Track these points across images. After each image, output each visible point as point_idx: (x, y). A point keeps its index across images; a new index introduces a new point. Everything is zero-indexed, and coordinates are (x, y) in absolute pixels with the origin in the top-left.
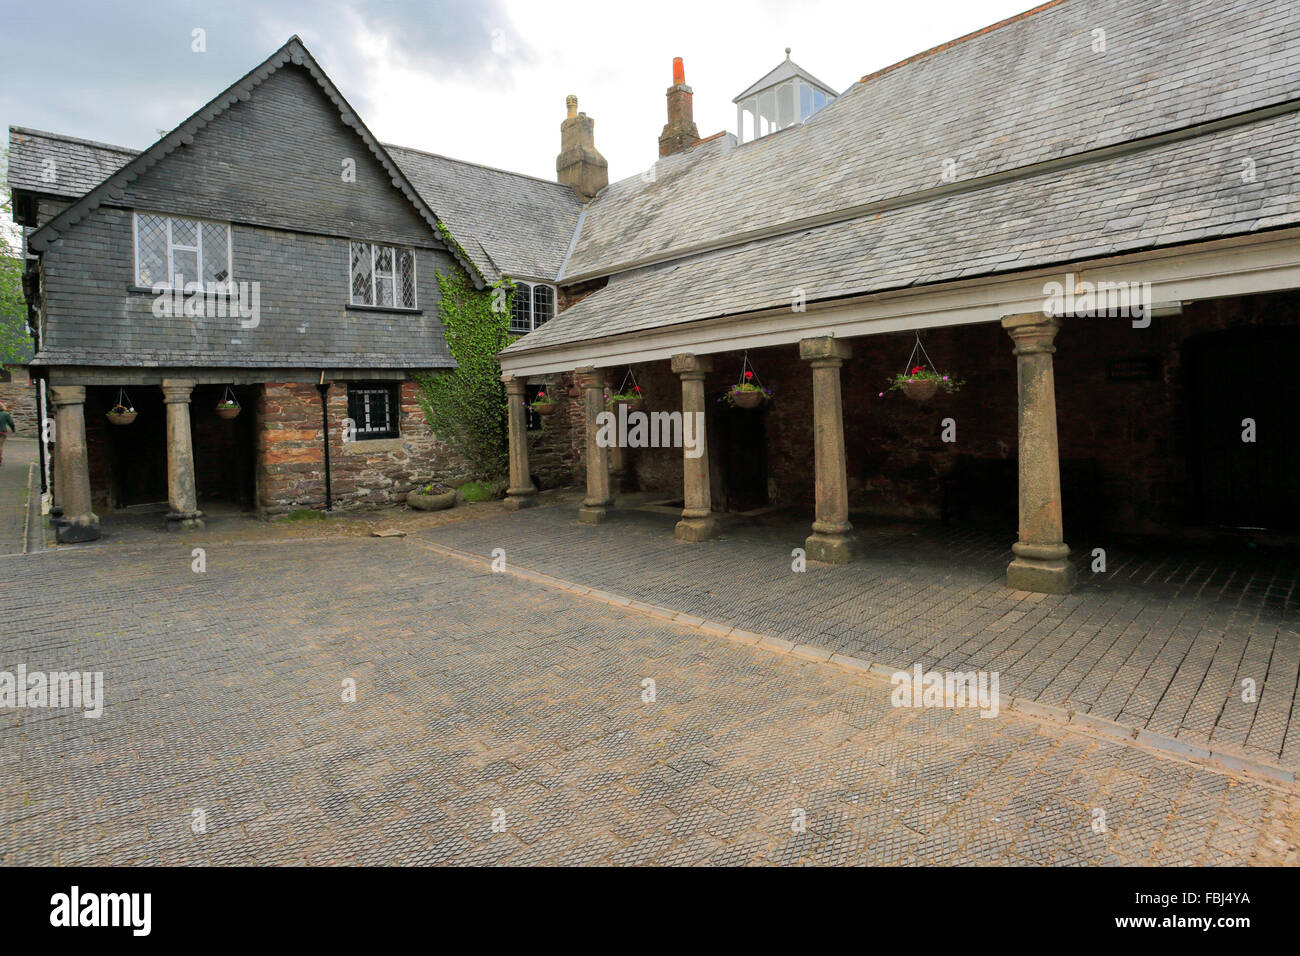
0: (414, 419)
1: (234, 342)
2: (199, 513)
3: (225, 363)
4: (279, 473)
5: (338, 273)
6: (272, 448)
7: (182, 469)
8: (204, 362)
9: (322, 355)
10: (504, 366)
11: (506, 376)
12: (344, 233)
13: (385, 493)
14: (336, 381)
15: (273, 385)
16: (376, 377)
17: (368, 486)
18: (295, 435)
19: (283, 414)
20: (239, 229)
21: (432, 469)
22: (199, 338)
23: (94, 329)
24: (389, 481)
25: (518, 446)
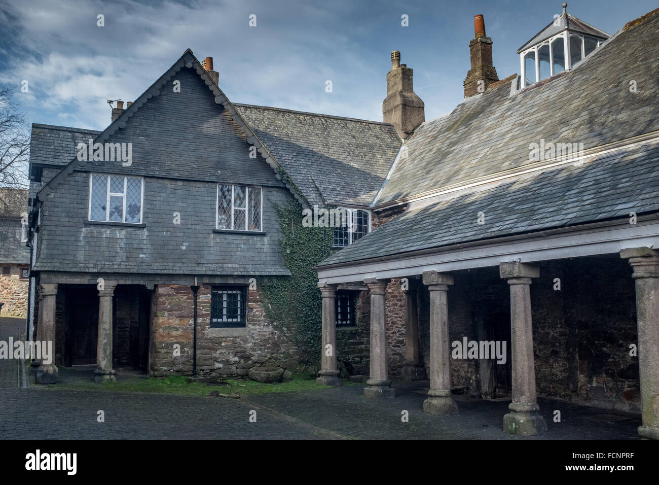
0: (257, 313)
1: (141, 256)
2: (113, 371)
3: (134, 271)
4: (163, 348)
5: (209, 207)
6: (160, 330)
7: (105, 341)
8: (123, 269)
9: (194, 265)
10: (321, 275)
11: (321, 283)
12: (214, 179)
13: (234, 368)
14: (204, 284)
15: (164, 285)
16: (231, 281)
17: (221, 362)
18: (175, 322)
19: (168, 307)
20: (149, 180)
21: (268, 352)
22: (121, 253)
23: (64, 248)
24: (237, 359)
25: (328, 337)
